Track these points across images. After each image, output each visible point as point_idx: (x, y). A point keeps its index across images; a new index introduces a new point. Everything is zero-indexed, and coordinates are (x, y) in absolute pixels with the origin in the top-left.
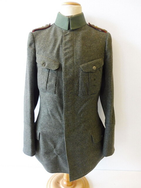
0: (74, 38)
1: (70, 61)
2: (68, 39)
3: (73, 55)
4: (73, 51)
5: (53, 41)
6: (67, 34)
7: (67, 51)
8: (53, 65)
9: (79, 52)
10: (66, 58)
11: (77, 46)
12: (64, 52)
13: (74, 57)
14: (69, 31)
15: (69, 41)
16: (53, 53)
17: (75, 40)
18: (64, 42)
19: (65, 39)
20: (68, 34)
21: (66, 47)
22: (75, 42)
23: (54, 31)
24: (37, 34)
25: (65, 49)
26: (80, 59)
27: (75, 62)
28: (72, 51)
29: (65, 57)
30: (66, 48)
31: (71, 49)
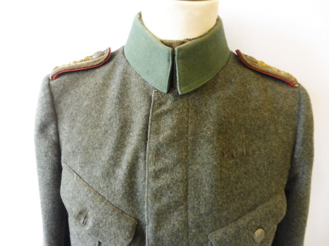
0: (191, 127)
1: (175, 221)
2: (169, 132)
3: (185, 198)
4: (185, 181)
5: (116, 127)
6: (164, 108)
7: (165, 179)
8: (113, 229)
9: (206, 188)
10: (158, 210)
11: (199, 160)
12: (152, 184)
13: (190, 206)
14: (170, 95)
15: (171, 141)
16: (115, 179)
17: (194, 134)
18: (152, 143)
19: (157, 132)
20: (169, 111)
21: (160, 165)
22: (194, 142)
23: (122, 84)
24: (65, 91)
25: (156, 175)
26: (211, 211)
27: (192, 223)
28: (182, 181)
29: (157, 205)
30: (160, 170)
31: (178, 173)
